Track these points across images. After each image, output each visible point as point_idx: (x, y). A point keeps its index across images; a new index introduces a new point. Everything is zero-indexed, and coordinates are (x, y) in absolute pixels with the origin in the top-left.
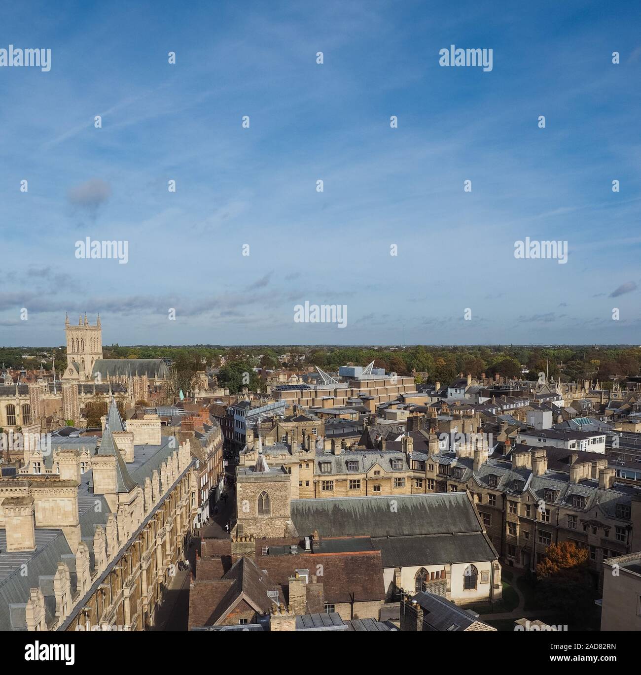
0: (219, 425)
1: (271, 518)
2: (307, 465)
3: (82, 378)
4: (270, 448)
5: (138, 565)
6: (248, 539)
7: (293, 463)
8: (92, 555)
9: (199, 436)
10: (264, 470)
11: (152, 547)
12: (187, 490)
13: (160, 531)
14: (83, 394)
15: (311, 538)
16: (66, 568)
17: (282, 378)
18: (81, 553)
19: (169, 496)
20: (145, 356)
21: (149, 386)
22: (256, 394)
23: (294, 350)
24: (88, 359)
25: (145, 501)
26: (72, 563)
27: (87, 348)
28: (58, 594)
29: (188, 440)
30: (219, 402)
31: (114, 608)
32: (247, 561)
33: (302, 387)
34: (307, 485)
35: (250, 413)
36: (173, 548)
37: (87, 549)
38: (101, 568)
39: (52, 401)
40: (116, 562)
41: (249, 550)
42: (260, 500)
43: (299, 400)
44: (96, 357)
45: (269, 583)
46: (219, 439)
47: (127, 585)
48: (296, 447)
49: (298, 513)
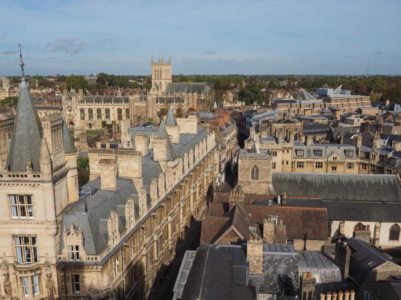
0: (235, 124)
1: (259, 183)
2: (288, 151)
3: (160, 94)
4: (264, 139)
5: (177, 204)
6: (240, 194)
7: (279, 149)
8: (148, 196)
9: (221, 130)
10: (256, 152)
11: (187, 194)
12: (212, 162)
13: (193, 185)
14: (159, 103)
15: (281, 196)
16: (132, 201)
17: (280, 96)
18: (142, 194)
19: (200, 165)
20: (198, 81)
21: (197, 99)
22: (262, 105)
23: (291, 78)
24: (163, 82)
25: (183, 167)
26: (136, 199)
27: (163, 76)
28: (127, 216)
29: (214, 132)
30: (238, 110)
31: (161, 227)
32: (239, 207)
33: (291, 102)
34: (287, 163)
35: (255, 117)
36: (201, 196)
37: (145, 192)
38: (154, 204)
39: (141, 107)
40: (163, 201)
41: (240, 201)
42: (253, 170)
43: (289, 110)
44: (168, 81)
45: (252, 222)
46: (234, 132)
47: (170, 215)
48: (281, 139)
49: (277, 180)
